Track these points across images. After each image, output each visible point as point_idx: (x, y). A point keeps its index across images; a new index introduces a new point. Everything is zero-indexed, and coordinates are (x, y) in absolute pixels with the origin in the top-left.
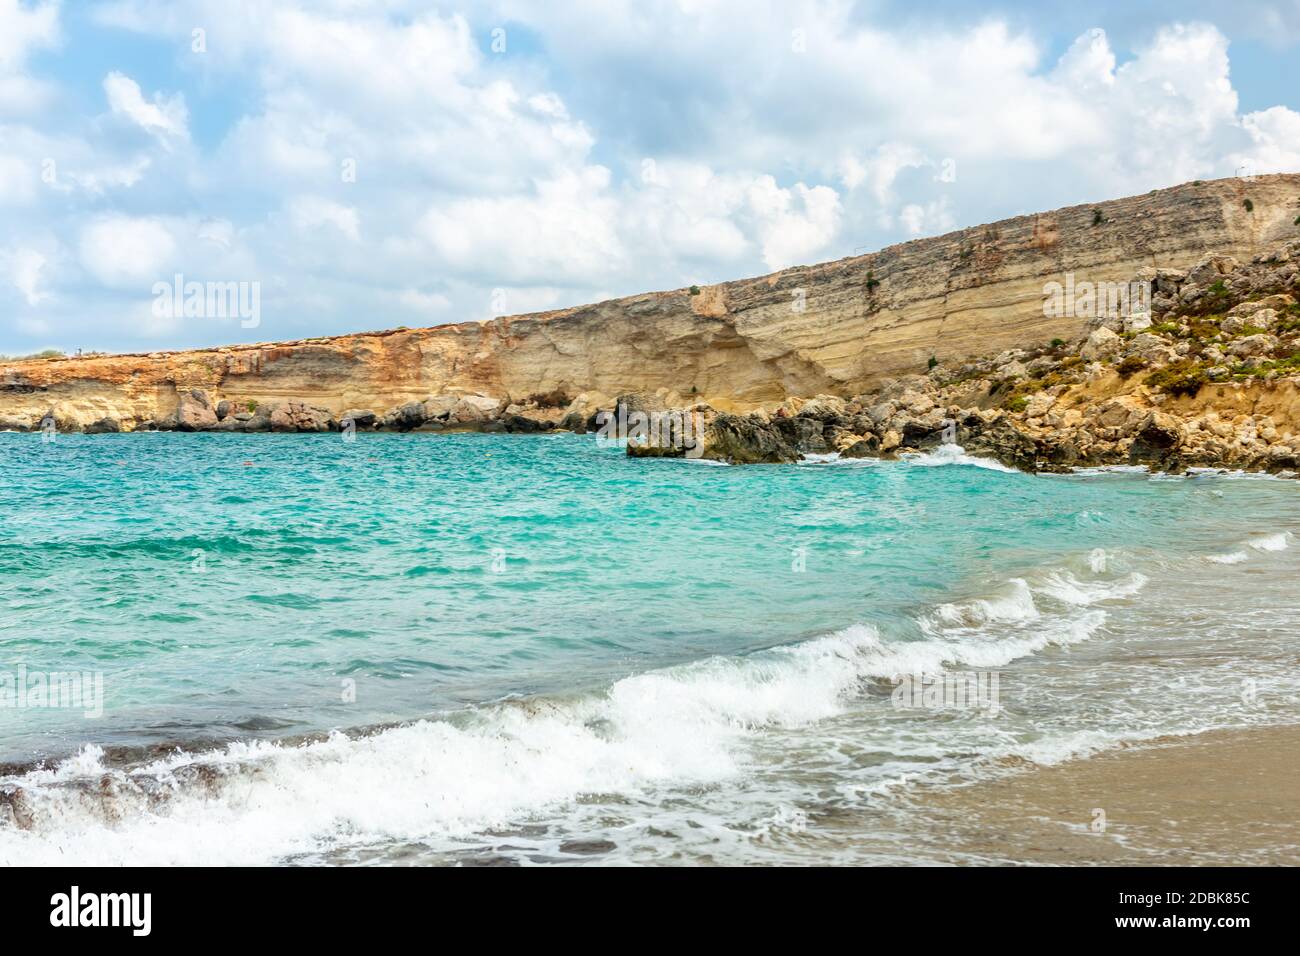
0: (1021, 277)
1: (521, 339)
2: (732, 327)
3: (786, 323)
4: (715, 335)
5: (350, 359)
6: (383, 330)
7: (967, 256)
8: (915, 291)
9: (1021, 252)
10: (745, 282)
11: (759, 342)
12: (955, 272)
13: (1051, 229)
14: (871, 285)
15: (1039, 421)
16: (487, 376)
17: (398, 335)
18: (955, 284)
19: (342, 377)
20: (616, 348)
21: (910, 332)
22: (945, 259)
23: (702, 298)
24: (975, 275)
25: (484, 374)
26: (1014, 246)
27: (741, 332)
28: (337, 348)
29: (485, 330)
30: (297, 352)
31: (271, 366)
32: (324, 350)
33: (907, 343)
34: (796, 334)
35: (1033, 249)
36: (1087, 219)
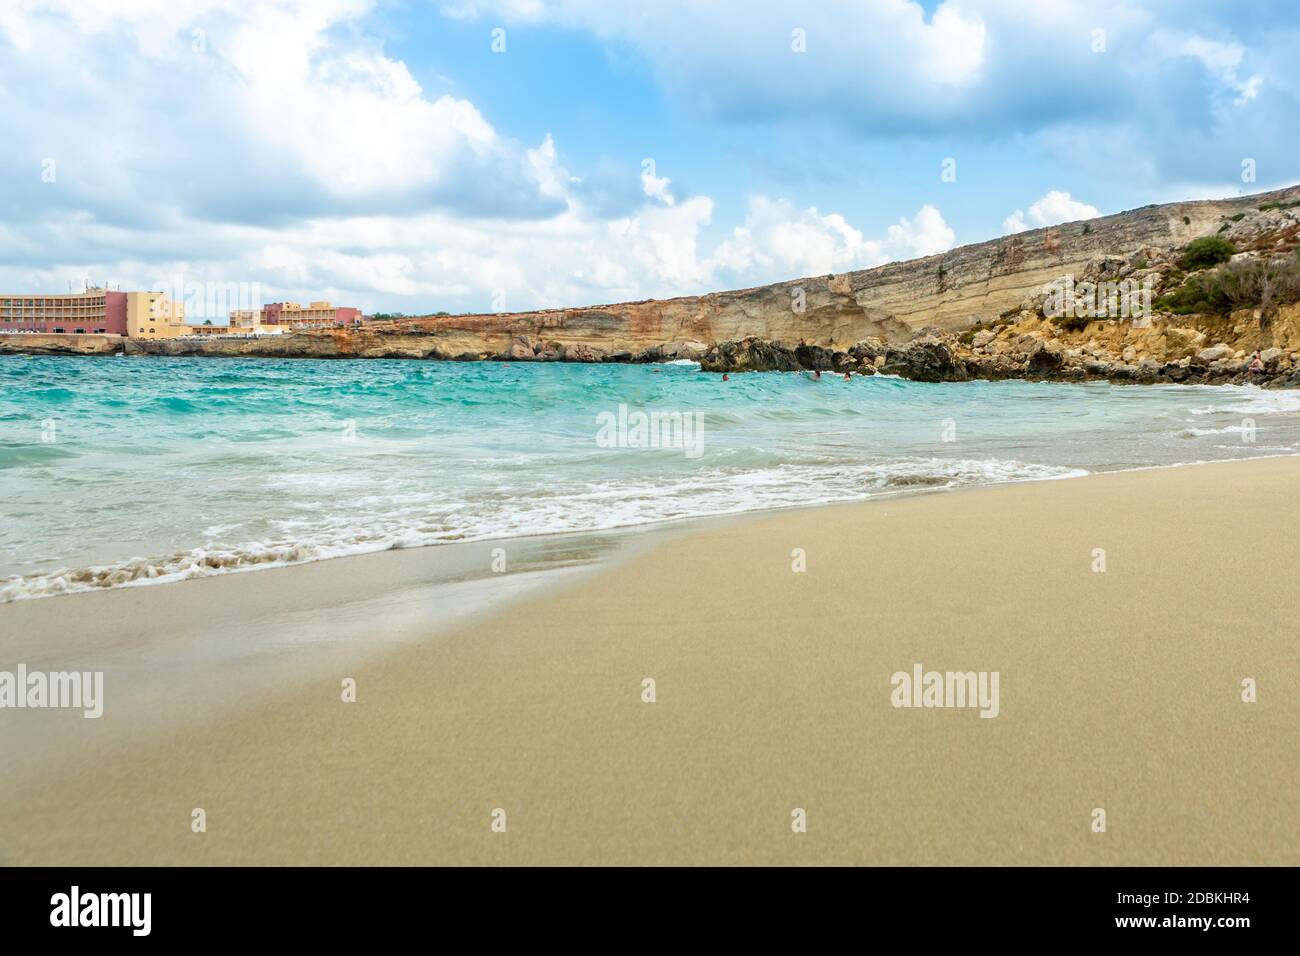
0: (1036, 269)
1: (724, 307)
2: (854, 300)
3: (888, 298)
4: (844, 305)
5: (618, 318)
6: (639, 300)
7: (1002, 255)
8: (969, 278)
9: (1036, 252)
10: (863, 272)
11: (871, 310)
12: (994, 265)
13: (1056, 237)
14: (942, 274)
15: (981, 350)
16: (702, 330)
17: (648, 305)
18: (994, 273)
19: (613, 330)
20: (783, 314)
21: (964, 304)
22: (988, 257)
23: (836, 281)
24: (1007, 267)
25: (701, 328)
26: (1032, 248)
27: (859, 304)
28: (610, 311)
29: (701, 301)
30: (586, 313)
31: (570, 322)
32: (602, 313)
33: (963, 311)
34: (894, 305)
35: (1044, 250)
36: (1079, 230)
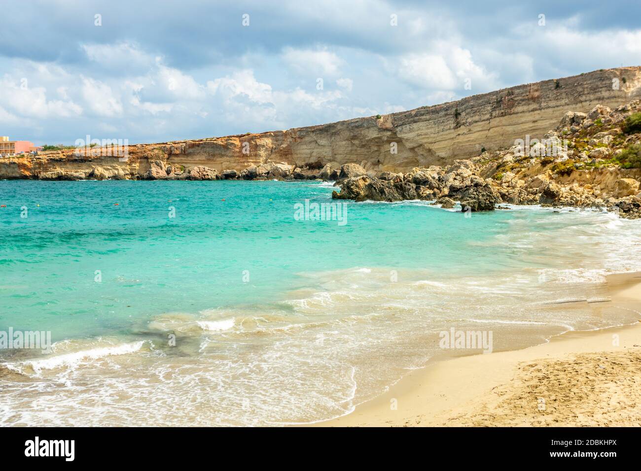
0: (523, 112)
1: (301, 138)
2: (395, 133)
3: (419, 132)
4: (388, 137)
5: (226, 147)
6: (240, 134)
7: (499, 102)
8: (477, 118)
9: (523, 100)
10: (401, 113)
11: (407, 140)
12: (494, 109)
13: (537, 91)
14: (457, 115)
16: (286, 155)
17: (247, 136)
18: (494, 114)
19: (222, 156)
20: (344, 143)
21: (473, 136)
22: (490, 103)
23: (382, 120)
24: (503, 111)
25: (286, 154)
26: (520, 98)
27: (399, 136)
28: (219, 142)
29: (286, 135)
30: (202, 144)
31: (191, 150)
32: (214, 143)
33: (473, 141)
34: (423, 136)
35: (528, 99)
36: (553, 86)
